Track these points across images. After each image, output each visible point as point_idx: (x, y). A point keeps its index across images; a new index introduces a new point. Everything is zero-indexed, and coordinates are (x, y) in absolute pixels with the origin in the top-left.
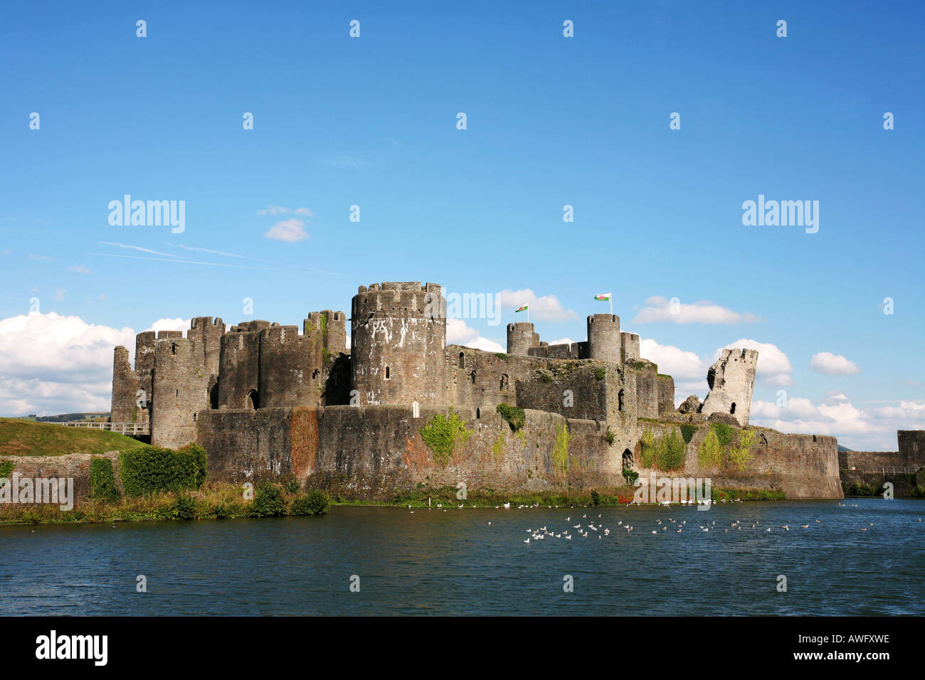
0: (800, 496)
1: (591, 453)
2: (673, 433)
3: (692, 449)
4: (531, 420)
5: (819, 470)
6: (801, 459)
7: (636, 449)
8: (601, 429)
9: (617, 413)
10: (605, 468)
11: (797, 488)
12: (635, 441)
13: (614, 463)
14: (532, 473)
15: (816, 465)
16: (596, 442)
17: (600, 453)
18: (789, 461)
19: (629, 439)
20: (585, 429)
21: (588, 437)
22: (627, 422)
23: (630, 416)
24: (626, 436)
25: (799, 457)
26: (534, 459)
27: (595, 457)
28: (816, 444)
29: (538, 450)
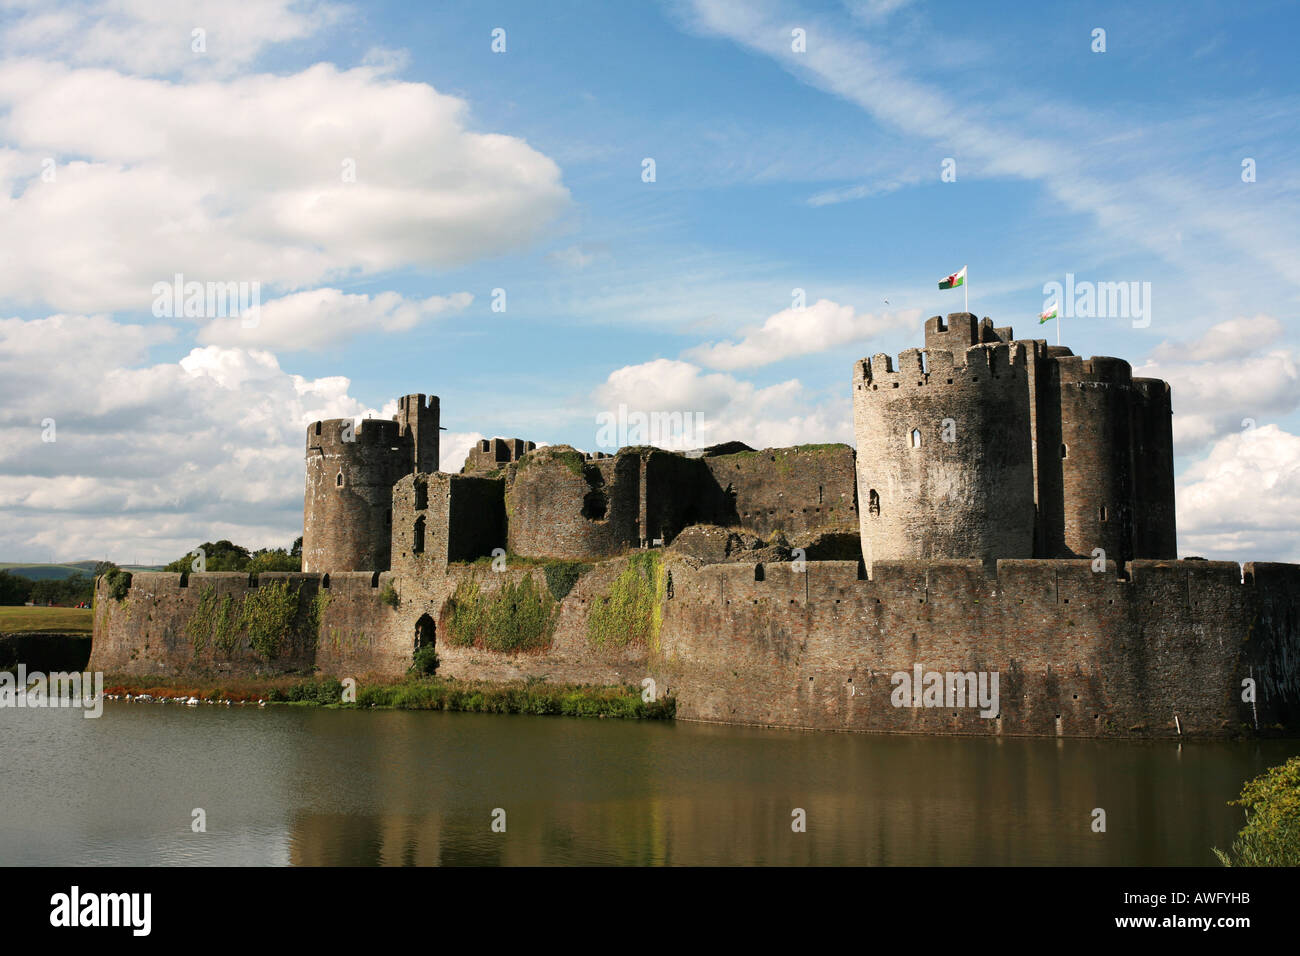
0: (702, 713)
1: (360, 622)
2: (528, 580)
3: (573, 609)
4: (139, 586)
5: (771, 653)
6: (722, 625)
7: (444, 613)
8: (380, 584)
9: (410, 555)
10: (384, 646)
11: (700, 694)
12: (442, 599)
13: (401, 636)
14: (138, 652)
15: (762, 638)
16: (371, 606)
17: (377, 621)
18: (698, 630)
19: (429, 596)
20: (353, 586)
21: (358, 598)
22: (428, 569)
23: (434, 559)
24: (425, 593)
25: (718, 620)
26: (143, 636)
27: (368, 628)
28: (762, 586)
29: (152, 623)
